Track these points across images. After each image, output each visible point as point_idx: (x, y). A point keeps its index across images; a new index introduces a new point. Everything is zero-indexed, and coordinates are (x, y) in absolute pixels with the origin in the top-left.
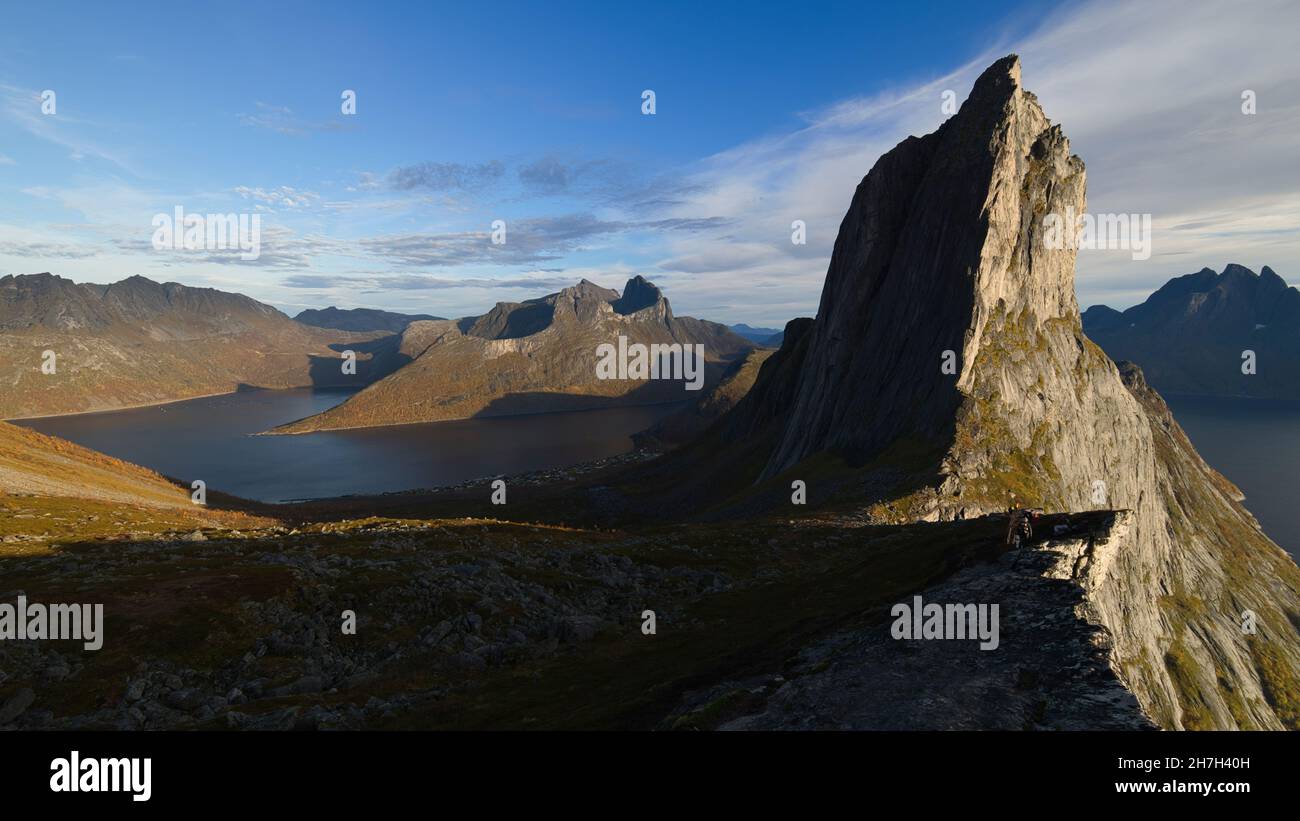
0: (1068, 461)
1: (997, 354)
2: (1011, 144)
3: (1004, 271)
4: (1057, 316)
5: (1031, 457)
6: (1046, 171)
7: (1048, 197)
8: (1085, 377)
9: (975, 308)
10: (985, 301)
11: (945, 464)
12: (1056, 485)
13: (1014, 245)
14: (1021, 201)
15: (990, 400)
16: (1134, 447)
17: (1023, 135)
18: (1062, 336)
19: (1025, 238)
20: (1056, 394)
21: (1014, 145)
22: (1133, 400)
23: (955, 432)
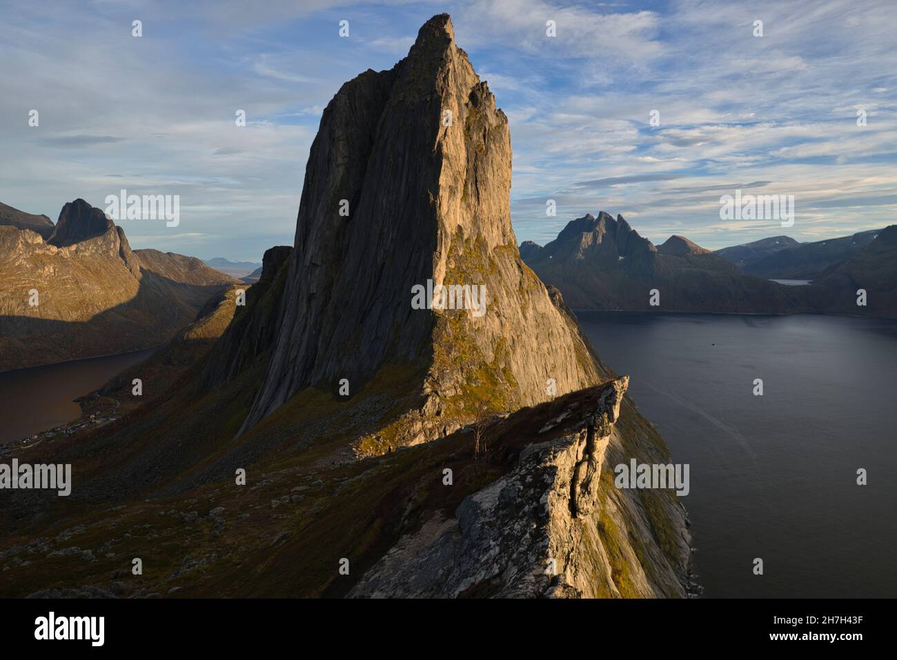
0: (522, 372)
1: (461, 276)
2: (453, 90)
3: (459, 201)
4: (502, 244)
5: (495, 370)
6: (480, 118)
7: (485, 139)
8: (526, 296)
9: (439, 232)
10: (447, 226)
11: (426, 384)
12: (516, 393)
13: (464, 178)
14: (465, 139)
15: (459, 319)
16: (563, 354)
17: (461, 85)
18: (507, 261)
19: (472, 172)
20: (508, 312)
21: (455, 89)
22: (559, 314)
23: (432, 351)
